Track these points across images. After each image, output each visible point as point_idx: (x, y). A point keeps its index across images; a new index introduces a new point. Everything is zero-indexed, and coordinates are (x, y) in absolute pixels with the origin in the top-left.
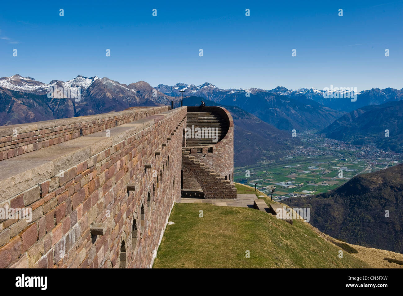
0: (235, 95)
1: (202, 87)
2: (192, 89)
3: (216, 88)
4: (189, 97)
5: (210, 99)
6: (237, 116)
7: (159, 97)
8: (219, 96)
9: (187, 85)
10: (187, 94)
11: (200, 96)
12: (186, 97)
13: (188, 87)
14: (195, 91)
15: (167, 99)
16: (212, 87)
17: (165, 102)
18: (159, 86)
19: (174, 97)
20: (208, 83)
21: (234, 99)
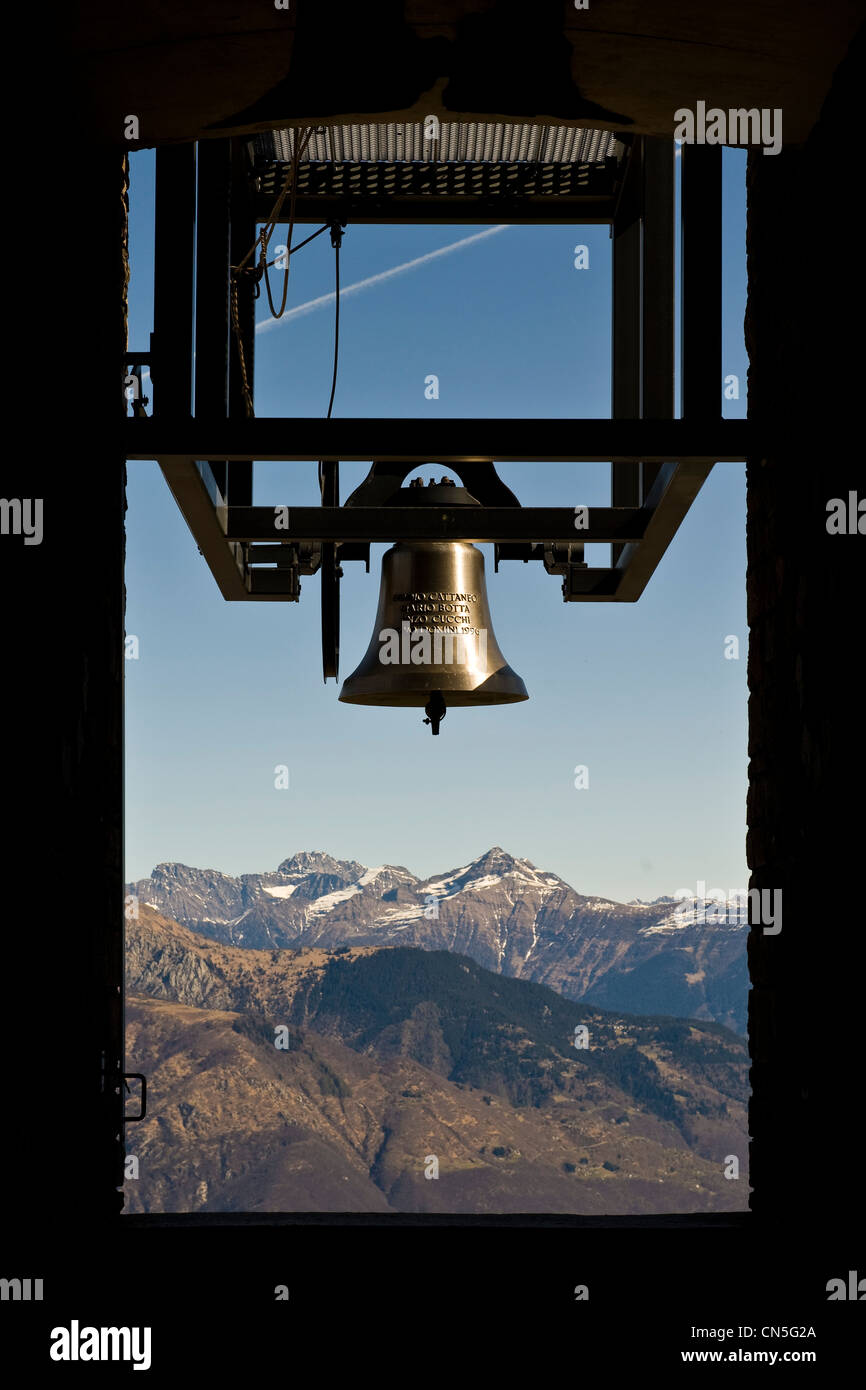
0: (696, 945)
1: (461, 882)
2: (391, 897)
3: (564, 892)
4: (372, 950)
5: (519, 968)
6: (712, 1094)
7: (158, 955)
8: (586, 945)
9: (354, 872)
10: (353, 932)
11: (450, 947)
12: (345, 956)
13: (363, 882)
14: (412, 912)
15: (210, 966)
16: (537, 882)
17: (196, 988)
18: (156, 874)
19: (259, 954)
20: (507, 857)
21: (694, 972)
